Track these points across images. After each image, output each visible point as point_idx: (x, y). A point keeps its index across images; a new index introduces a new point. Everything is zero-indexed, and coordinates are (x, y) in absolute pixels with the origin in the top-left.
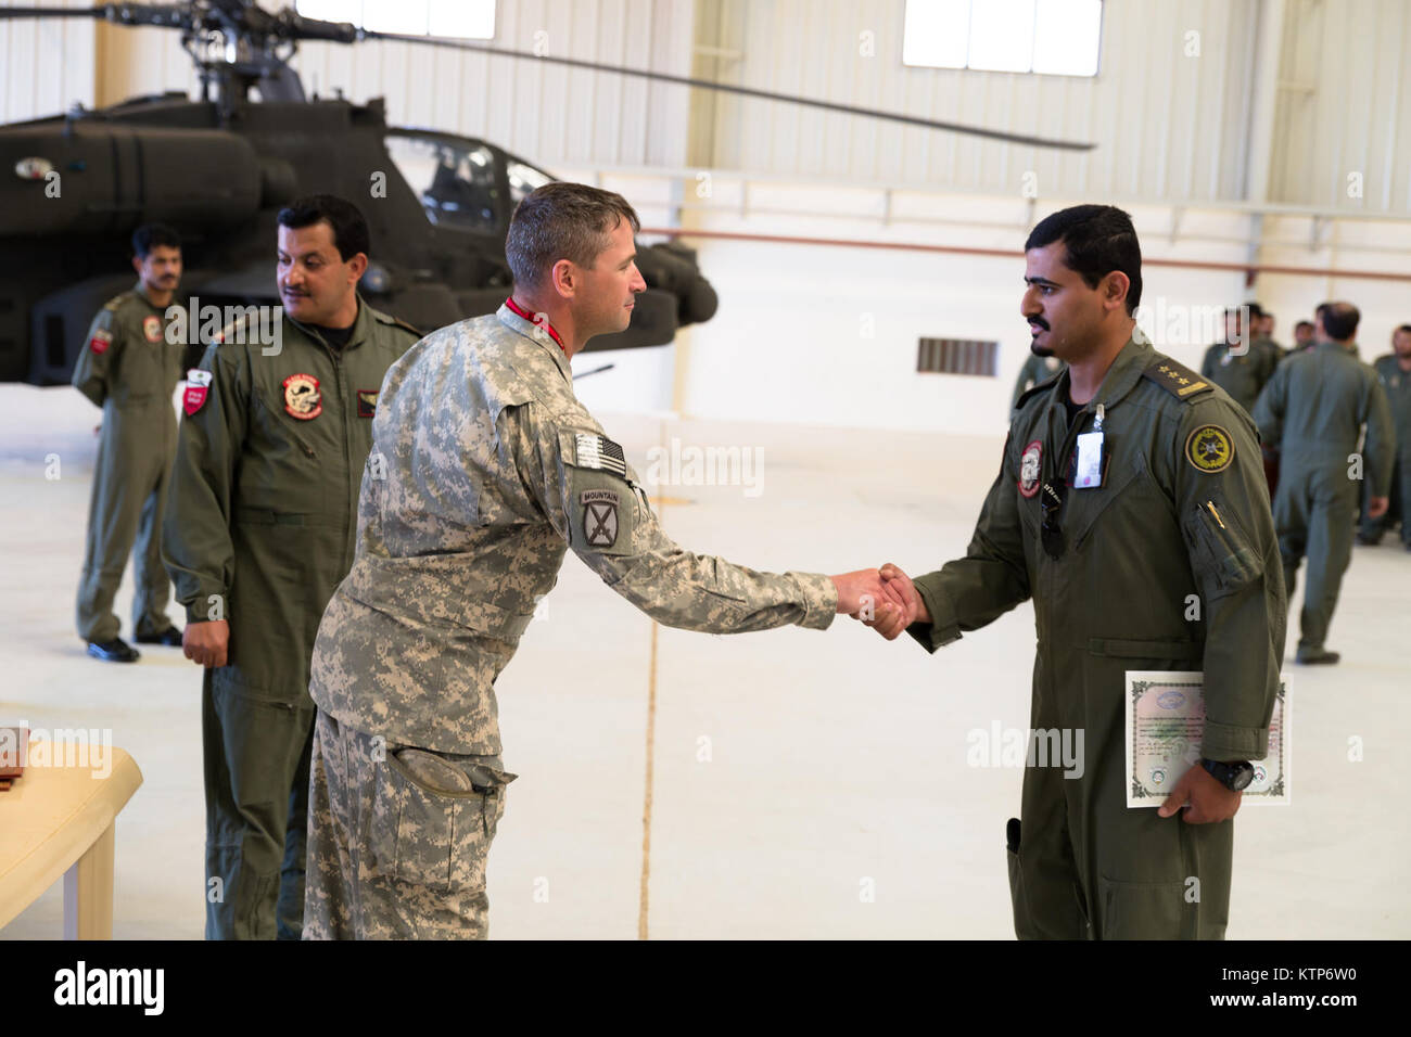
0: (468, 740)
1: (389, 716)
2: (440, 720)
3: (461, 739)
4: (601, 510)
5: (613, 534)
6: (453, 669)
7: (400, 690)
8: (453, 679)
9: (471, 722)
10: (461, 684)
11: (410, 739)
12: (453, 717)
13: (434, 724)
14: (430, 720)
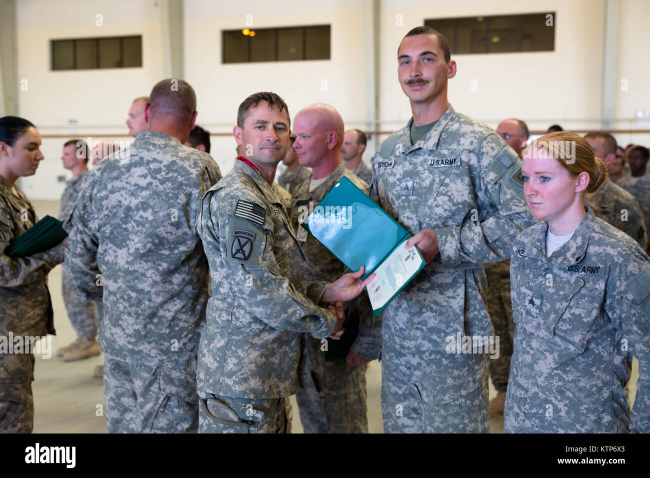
0: (237, 389)
1: (205, 379)
2: (223, 379)
3: (233, 389)
4: (243, 241)
5: (247, 254)
6: (231, 352)
7: (209, 365)
8: (230, 357)
9: (238, 379)
10: (234, 359)
11: (211, 389)
12: (230, 377)
13: (221, 381)
14: (219, 379)
